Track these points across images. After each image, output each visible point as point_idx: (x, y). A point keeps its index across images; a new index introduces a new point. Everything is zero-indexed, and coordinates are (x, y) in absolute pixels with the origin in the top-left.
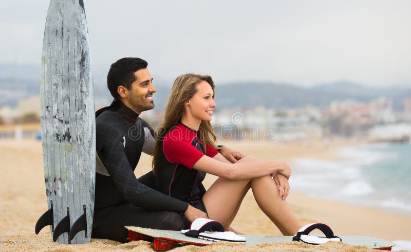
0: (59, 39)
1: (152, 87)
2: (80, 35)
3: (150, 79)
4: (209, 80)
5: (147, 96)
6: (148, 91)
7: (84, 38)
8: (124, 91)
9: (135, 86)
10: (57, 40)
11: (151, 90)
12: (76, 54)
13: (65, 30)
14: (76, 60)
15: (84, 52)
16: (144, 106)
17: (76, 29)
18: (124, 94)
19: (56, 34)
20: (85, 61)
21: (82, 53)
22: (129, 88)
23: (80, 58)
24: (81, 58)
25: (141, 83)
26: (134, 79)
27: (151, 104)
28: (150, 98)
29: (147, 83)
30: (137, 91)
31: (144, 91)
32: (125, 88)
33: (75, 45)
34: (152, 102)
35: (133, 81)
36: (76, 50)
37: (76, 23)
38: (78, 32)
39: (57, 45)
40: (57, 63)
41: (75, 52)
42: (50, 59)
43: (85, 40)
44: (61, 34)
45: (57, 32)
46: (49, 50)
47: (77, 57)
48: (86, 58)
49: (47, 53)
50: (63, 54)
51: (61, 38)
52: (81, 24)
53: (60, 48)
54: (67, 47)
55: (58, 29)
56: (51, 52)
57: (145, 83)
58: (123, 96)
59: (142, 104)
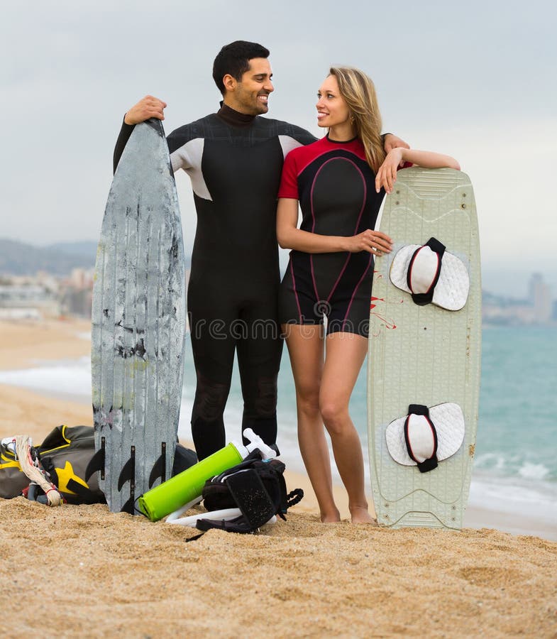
0: (132, 220)
2: (171, 215)
3: (268, 74)
5: (259, 95)
6: (263, 88)
7: (177, 219)
8: (231, 82)
9: (247, 78)
10: (128, 222)
11: (266, 88)
12: (162, 240)
13: (143, 208)
14: (162, 248)
15: (177, 238)
17: (164, 207)
18: (230, 87)
19: (127, 215)
20: (179, 250)
21: (174, 239)
22: (238, 78)
23: (169, 245)
24: (171, 246)
25: (255, 76)
26: (247, 68)
27: (263, 107)
28: (265, 98)
32: (233, 79)
33: (161, 229)
34: (266, 104)
35: (245, 72)
36: (163, 235)
37: (163, 199)
38: (167, 212)
39: (129, 228)
40: (127, 252)
41: (160, 237)
42: (114, 247)
43: (179, 221)
44: (136, 213)
45: (129, 211)
46: (114, 234)
47: (164, 245)
48: (180, 245)
49: (109, 238)
50: (138, 240)
51: (136, 219)
52: (172, 200)
53: (133, 232)
54: (147, 231)
55: (131, 206)
56: (116, 237)
57: (261, 77)
58: (229, 87)
59: (251, 103)
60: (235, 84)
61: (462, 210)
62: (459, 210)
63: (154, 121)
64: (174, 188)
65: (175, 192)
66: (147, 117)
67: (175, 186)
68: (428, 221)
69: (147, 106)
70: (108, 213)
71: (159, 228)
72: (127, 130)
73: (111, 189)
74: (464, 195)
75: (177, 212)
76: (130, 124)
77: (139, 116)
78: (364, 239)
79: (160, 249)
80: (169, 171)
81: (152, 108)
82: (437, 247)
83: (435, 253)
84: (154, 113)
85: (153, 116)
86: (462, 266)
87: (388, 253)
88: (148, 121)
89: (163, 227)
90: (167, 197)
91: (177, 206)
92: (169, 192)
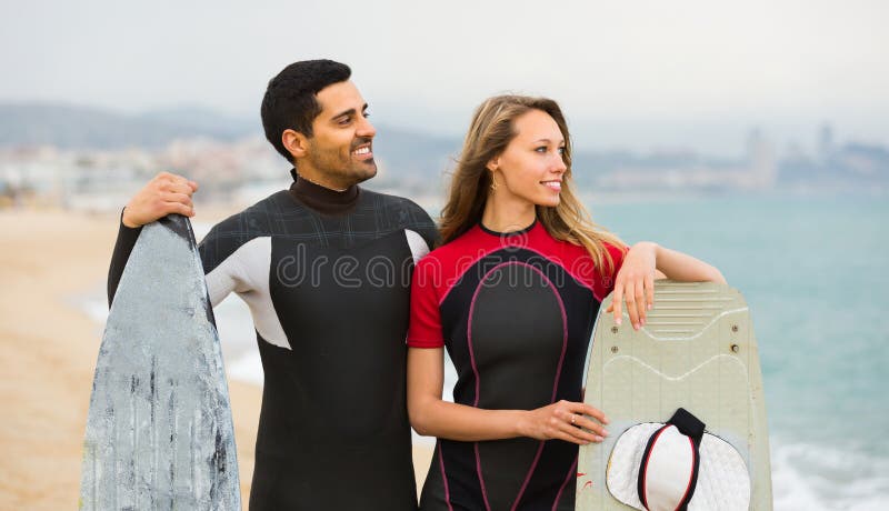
0: (141, 400)
1: (365, 126)
2: (211, 395)
3: (358, 107)
4: (551, 109)
5: (353, 148)
6: (356, 135)
7: (222, 402)
8: (297, 141)
9: (321, 126)
10: (134, 404)
11: (362, 133)
12: (197, 440)
13: (161, 381)
14: (197, 455)
15: (224, 437)
16: (348, 171)
17: (197, 378)
18: (298, 150)
19: (133, 390)
20: (228, 459)
21: (218, 438)
22: (307, 131)
23: (210, 449)
24: (213, 450)
25: (335, 118)
26: (316, 110)
27: (366, 167)
28: (366, 150)
29: (349, 116)
30: (325, 138)
31: (345, 135)
32: (299, 136)
33: (194, 418)
34: (370, 161)
35: (315, 116)
36: (198, 430)
37: (197, 364)
38: (204, 388)
39: (136, 414)
40: (136, 458)
41: (193, 434)
42: (111, 448)
43: (226, 405)
44: (150, 389)
45: (135, 383)
46: (111, 426)
47: (200, 448)
48: (230, 450)
49: (102, 431)
50: (154, 437)
51: (150, 399)
52: (212, 367)
53: (145, 423)
54: (171, 422)
55: (139, 375)
56: (115, 431)
57: (346, 118)
58: (297, 152)
59: (343, 168)
60: (304, 143)
61: (734, 356)
62: (727, 355)
63: (175, 221)
64: (216, 345)
65: (216, 352)
66: (162, 213)
67: (217, 339)
68: (671, 379)
69: (161, 193)
70: (99, 387)
71: (190, 416)
72: (128, 237)
73: (102, 345)
74: (735, 329)
75: (222, 389)
76: (133, 226)
77: (147, 211)
78: (554, 421)
79: (193, 455)
80: (204, 314)
81: (170, 196)
82: (689, 425)
83: (687, 438)
84: (175, 206)
85: (172, 210)
86: (737, 458)
87: (601, 441)
88: (164, 220)
89: (199, 416)
90: (203, 360)
91: (222, 376)
92: (206, 351)
